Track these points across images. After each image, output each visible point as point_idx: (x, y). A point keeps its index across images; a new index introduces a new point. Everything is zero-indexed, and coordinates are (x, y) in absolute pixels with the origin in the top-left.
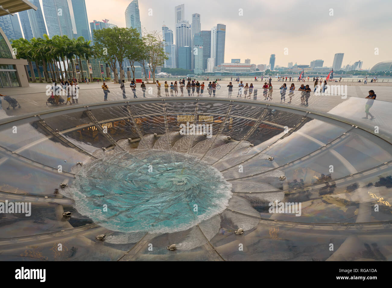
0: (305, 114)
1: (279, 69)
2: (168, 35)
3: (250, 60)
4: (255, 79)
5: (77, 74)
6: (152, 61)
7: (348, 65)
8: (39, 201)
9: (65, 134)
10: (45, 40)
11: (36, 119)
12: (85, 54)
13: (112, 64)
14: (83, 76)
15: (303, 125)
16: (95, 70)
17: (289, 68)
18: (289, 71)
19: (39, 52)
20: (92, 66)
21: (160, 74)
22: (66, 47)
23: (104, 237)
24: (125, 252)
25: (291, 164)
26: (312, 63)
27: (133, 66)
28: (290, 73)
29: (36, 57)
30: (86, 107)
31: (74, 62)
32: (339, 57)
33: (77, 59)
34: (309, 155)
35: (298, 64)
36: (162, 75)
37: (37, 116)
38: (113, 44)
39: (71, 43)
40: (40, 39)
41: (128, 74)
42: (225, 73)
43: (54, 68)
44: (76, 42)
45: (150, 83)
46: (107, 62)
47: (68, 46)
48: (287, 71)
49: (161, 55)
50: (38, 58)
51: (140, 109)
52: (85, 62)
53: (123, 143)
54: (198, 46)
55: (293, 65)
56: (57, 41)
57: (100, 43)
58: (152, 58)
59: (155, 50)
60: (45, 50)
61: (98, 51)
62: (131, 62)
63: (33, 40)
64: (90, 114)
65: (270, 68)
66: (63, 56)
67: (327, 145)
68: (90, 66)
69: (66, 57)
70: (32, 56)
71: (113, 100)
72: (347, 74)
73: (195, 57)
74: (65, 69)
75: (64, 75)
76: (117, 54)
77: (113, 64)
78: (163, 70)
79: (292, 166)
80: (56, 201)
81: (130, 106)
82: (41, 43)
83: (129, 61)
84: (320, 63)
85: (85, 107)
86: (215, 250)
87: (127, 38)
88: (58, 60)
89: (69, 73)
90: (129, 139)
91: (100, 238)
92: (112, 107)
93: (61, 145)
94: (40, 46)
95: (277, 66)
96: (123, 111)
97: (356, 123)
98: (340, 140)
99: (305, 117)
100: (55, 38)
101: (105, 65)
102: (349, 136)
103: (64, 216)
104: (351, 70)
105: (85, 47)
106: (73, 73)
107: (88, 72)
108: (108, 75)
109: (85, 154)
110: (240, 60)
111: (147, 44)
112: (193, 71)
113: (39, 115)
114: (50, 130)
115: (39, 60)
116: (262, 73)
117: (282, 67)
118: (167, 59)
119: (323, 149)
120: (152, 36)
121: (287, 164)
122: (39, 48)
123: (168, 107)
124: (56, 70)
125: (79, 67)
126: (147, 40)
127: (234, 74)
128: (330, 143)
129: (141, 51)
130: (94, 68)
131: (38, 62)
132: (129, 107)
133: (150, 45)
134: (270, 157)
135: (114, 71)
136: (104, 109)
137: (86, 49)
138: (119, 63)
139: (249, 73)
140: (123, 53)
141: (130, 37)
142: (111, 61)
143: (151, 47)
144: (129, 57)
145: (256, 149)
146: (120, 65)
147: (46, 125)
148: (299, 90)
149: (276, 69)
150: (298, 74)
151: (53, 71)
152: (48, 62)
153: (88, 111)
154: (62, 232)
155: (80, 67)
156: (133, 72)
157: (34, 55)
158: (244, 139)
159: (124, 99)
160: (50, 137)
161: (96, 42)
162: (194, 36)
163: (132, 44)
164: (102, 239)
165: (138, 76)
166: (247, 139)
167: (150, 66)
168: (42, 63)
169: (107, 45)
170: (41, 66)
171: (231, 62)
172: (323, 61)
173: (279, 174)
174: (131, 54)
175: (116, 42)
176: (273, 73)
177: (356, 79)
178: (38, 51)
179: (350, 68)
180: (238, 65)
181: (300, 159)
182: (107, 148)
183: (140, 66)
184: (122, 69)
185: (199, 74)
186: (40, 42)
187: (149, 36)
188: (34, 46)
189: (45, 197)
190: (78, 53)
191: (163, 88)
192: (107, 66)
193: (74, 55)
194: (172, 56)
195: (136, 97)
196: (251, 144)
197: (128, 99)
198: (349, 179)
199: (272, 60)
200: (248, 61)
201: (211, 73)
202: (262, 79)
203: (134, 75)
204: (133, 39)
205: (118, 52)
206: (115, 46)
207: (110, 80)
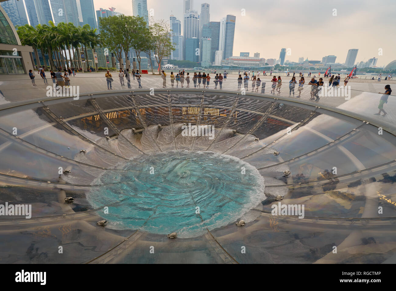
0: (314, 109)
1: (289, 64)
2: (176, 26)
3: (259, 54)
4: (264, 73)
5: (82, 63)
6: (159, 52)
7: (362, 62)
8: (42, 185)
9: (69, 122)
10: (51, 27)
11: (40, 106)
12: (90, 43)
13: (117, 53)
14: (88, 66)
15: (311, 120)
16: (100, 59)
17: (299, 64)
18: (300, 66)
19: (45, 40)
20: (98, 56)
21: (167, 65)
22: (72, 35)
23: (105, 222)
24: (126, 238)
25: (297, 160)
26: (324, 58)
27: (139, 57)
28: (301, 68)
29: (42, 44)
30: (91, 95)
31: (79, 50)
32: (353, 53)
33: (82, 47)
34: (316, 150)
35: (309, 60)
36: (168, 67)
37: (41, 102)
38: (119, 33)
39: (76, 31)
40: (46, 26)
41: (134, 65)
42: (233, 67)
43: (60, 56)
44: (81, 30)
45: (155, 75)
46: (112, 51)
47: (74, 34)
48: (297, 66)
49: (168, 46)
50: (44, 45)
51: (144, 99)
52: (90, 51)
53: (127, 133)
54: (207, 38)
55: (304, 60)
56: (63, 29)
57: (105, 31)
58: (159, 49)
59: (162, 40)
60: (51, 37)
61: (103, 40)
62: (137, 52)
63: (38, 27)
64: (94, 103)
65: (279, 63)
66: (68, 44)
67: (335, 141)
68: (95, 55)
69: (71, 45)
70: (38, 44)
71: (118, 89)
72: (360, 71)
73: (203, 50)
74: (71, 58)
75: (70, 64)
76: (123, 43)
77: (119, 54)
78: (170, 62)
79: (297, 161)
80: (59, 186)
81: (135, 95)
82: (47, 30)
83: (135, 52)
84: (333, 58)
85: (89, 95)
86: (216, 240)
87: (134, 26)
88: (63, 48)
89: (75, 62)
90: (133, 129)
91: (101, 223)
92: (118, 97)
93: (65, 132)
94: (45, 33)
95: (288, 61)
96: (128, 101)
97: (367, 119)
98: (349, 136)
99: (314, 112)
100: (60, 25)
101: (111, 54)
102: (359, 132)
103: (66, 201)
104: (364, 67)
105: (90, 35)
106: (79, 62)
107: (94, 62)
108: (114, 64)
109: (88, 142)
110: (249, 53)
111: (154, 34)
112: (200, 64)
113: (43, 102)
114: (54, 116)
115: (44, 47)
116: (271, 68)
117: (292, 62)
118: (174, 50)
119: (331, 145)
120: (160, 25)
121: (292, 159)
122: (45, 35)
123: (173, 98)
124: (61, 58)
125: (84, 56)
126: (154, 29)
127: (242, 68)
128: (338, 139)
129: (147, 41)
130: (100, 57)
131: (44, 50)
132: (134, 97)
133: (157, 35)
134: (276, 152)
135: (120, 61)
136: (108, 98)
137: (91, 37)
138: (125, 53)
139: (257, 67)
140: (129, 43)
141: (136, 26)
142: (117, 50)
143: (157, 37)
144: (135, 46)
145: (262, 143)
146: (126, 54)
147: (50, 111)
148: (310, 84)
149: (286, 64)
150: (308, 70)
151: (59, 60)
152: (53, 50)
153: (92, 99)
154: (64, 216)
155: (86, 56)
156: (139, 62)
157: (40, 42)
158: (250, 133)
159: (129, 89)
160: (54, 124)
161: (102, 30)
162: (202, 27)
163: (139, 33)
164: (103, 225)
165: (144, 67)
166: (252, 133)
167: (156, 57)
168: (47, 51)
169: (113, 34)
170: (47, 54)
171: (239, 56)
172: (336, 57)
173: (284, 169)
174: (138, 43)
175: (122, 30)
176: (283, 68)
177: (369, 76)
178: (44, 38)
179: (363, 65)
180: (247, 58)
181: (306, 154)
182: (110, 137)
183: (146, 58)
184: (128, 59)
185: (206, 66)
186: (45, 29)
187: (155, 25)
188: (39, 33)
189: (48, 182)
190: (84, 42)
191: (168, 79)
192: (113, 56)
193: (80, 44)
194: (180, 47)
195: (141, 87)
196: (256, 138)
197: (133, 88)
198: (356, 175)
199: (283, 54)
200: (257, 55)
201: (219, 67)
202: (271, 74)
203: (139, 66)
204: (140, 27)
205: (124, 41)
206: (121, 35)
207: (115, 70)
